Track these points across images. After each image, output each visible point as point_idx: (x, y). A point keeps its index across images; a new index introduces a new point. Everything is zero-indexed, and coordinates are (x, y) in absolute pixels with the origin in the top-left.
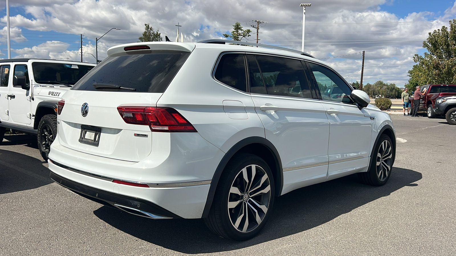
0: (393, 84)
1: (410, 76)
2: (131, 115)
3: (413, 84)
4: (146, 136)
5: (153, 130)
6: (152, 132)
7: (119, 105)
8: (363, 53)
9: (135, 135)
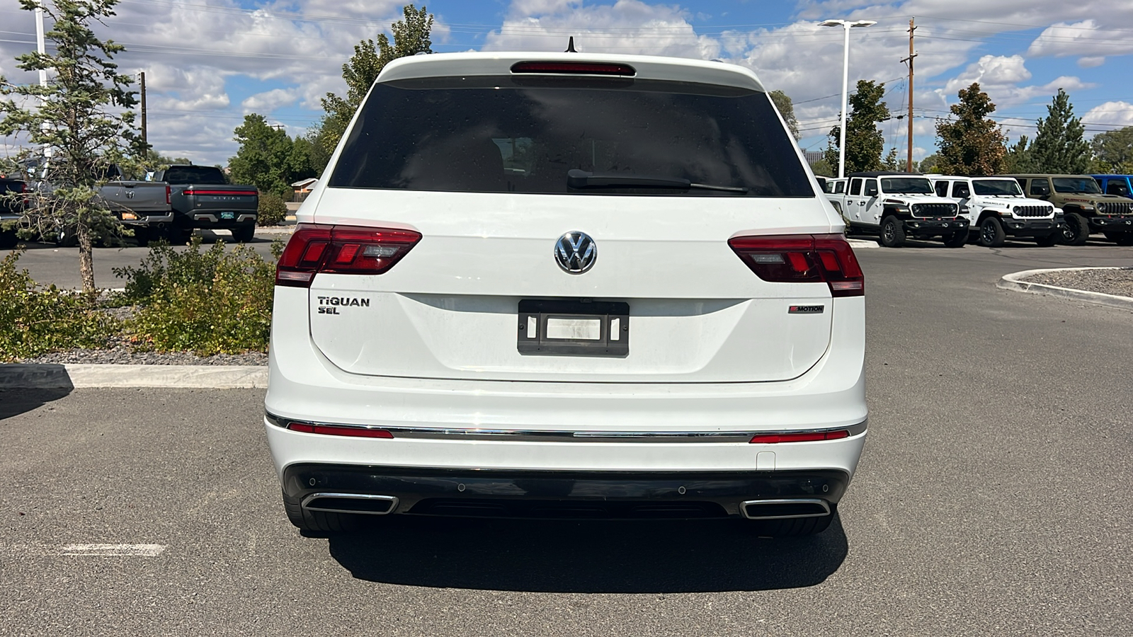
0: (183, 158)
1: (240, 142)
2: (776, 259)
3: (251, 160)
4: (819, 309)
5: (836, 294)
6: (835, 298)
7: (733, 233)
8: (140, 77)
9: (793, 310)
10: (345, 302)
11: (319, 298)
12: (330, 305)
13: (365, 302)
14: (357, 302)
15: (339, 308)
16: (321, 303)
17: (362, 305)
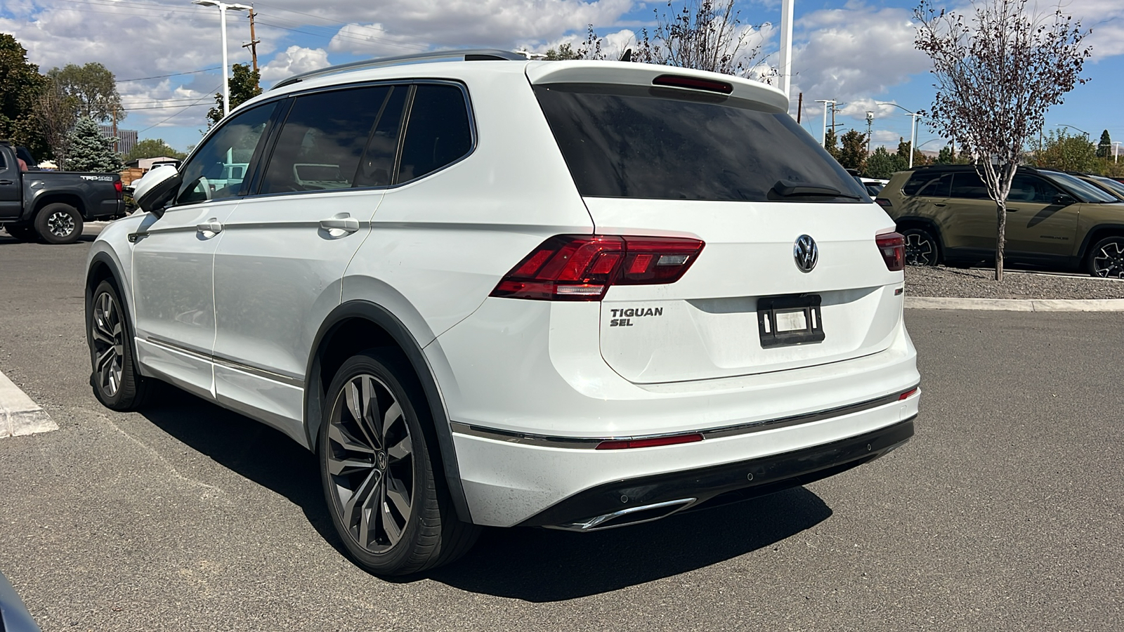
10: (639, 313)
11: (612, 310)
12: (624, 317)
13: (659, 312)
14: (651, 312)
15: (633, 319)
16: (614, 316)
17: (656, 314)
